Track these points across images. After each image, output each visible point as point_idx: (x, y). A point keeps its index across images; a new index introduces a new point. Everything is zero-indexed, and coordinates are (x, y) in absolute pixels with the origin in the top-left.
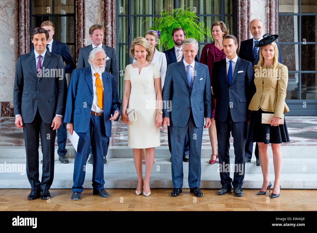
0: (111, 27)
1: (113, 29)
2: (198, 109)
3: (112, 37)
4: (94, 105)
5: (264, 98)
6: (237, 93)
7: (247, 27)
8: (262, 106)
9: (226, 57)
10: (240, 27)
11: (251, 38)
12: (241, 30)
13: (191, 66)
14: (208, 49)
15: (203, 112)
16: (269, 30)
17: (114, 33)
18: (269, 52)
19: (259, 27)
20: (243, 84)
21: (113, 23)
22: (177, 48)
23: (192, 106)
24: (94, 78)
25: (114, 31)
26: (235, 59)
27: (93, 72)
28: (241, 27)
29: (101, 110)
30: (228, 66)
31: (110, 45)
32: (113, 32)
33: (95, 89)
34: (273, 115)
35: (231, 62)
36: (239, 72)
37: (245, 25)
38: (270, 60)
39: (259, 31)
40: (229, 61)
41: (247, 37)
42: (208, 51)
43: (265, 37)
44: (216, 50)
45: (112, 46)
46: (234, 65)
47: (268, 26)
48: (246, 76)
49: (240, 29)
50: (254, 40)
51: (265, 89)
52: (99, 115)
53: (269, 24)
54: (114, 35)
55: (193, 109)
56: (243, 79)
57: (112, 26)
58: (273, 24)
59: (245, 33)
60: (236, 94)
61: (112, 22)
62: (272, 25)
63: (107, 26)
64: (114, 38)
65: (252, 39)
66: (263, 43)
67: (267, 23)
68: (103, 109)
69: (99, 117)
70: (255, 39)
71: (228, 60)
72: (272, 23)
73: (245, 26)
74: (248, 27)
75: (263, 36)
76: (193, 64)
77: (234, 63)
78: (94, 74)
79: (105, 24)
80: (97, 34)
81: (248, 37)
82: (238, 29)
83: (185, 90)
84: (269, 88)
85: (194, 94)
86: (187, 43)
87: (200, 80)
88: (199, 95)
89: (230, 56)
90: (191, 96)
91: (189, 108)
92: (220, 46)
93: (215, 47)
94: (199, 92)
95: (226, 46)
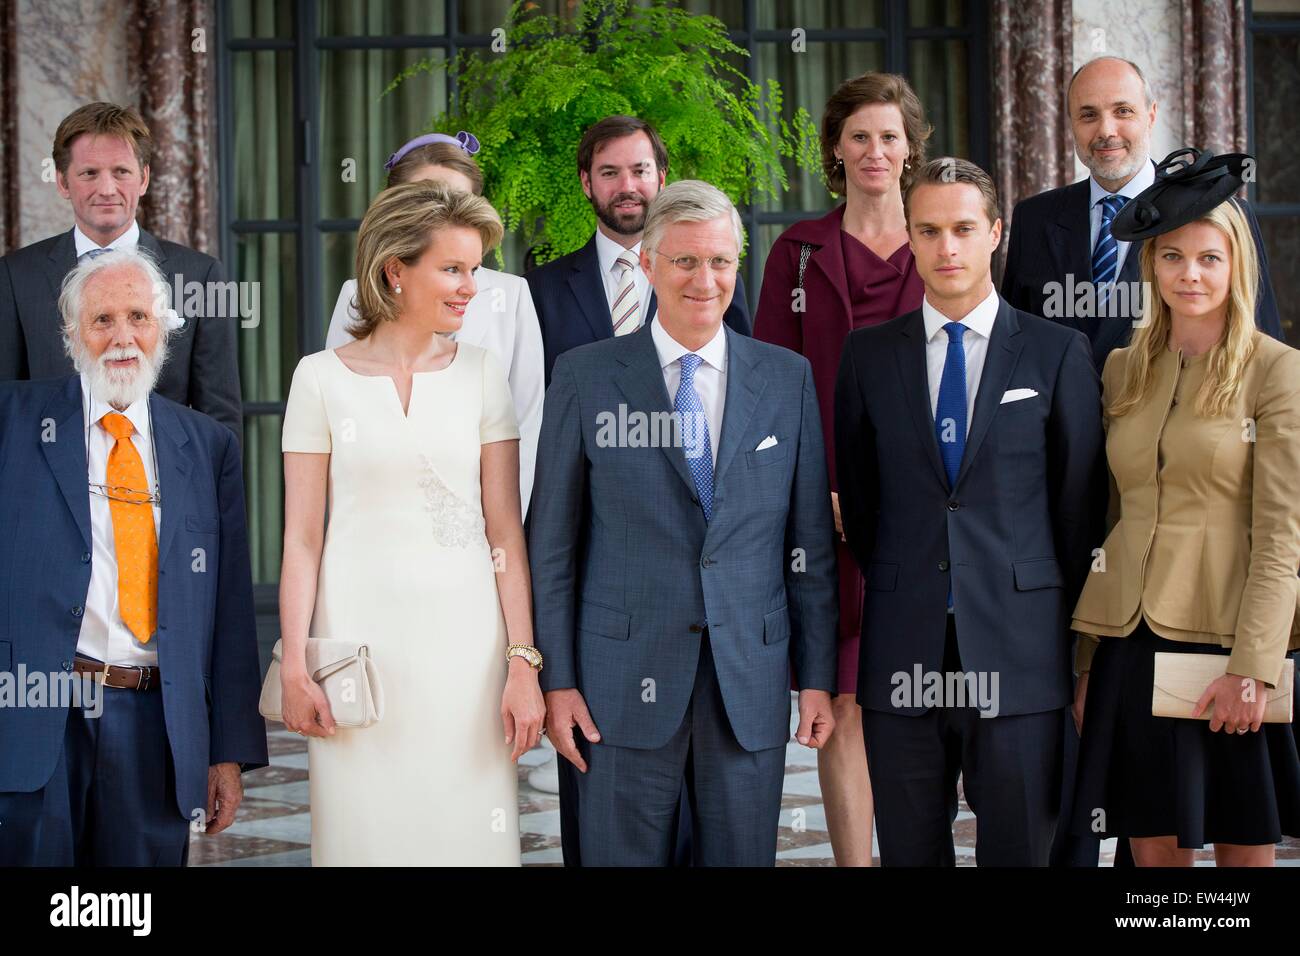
0: (184, 121)
1: (199, 129)
2: (751, 637)
3: (193, 184)
4: (95, 617)
5: (1170, 555)
6: (998, 531)
7: (1051, 109)
8: (1153, 608)
9: (926, 304)
10: (1008, 107)
11: (1078, 180)
12: (1016, 126)
13: (703, 363)
14: (805, 255)
15: (779, 651)
16: (1190, 124)
17: (205, 160)
18: (1195, 270)
19: (1121, 110)
20: (1034, 472)
21: (199, 92)
22: (609, 250)
23: (711, 618)
24: (98, 447)
25: (201, 142)
26: (984, 314)
27: (95, 408)
28: (1016, 110)
29: (141, 652)
30: (937, 357)
31: (178, 233)
32: (195, 148)
33: (100, 513)
34: (1218, 663)
35: (954, 331)
36: (1011, 396)
37: (1041, 93)
38: (1207, 317)
39: (1121, 132)
40: (946, 328)
41: (1053, 172)
42: (803, 267)
43: (1169, 171)
44: (854, 254)
45: (195, 243)
46: (975, 355)
47: (1188, 101)
48: (1054, 426)
49: (1009, 121)
50: (1097, 193)
51: (1174, 496)
52: (128, 682)
53: (1189, 89)
54: (205, 171)
55: (715, 636)
56: (1037, 442)
57: (189, 108)
58: (1219, 88)
59: (1043, 149)
60: (992, 541)
61: (189, 87)
62: (1213, 96)
63: (158, 115)
64: (201, 190)
65: (1087, 182)
66: (1155, 213)
67: (1178, 84)
68: (154, 641)
69: (128, 696)
70: (1105, 183)
71: (934, 320)
72: (1213, 84)
73: (1039, 105)
74: (1061, 105)
75: (1160, 169)
76: (715, 348)
77: (978, 336)
78: (101, 423)
79: (149, 102)
80: (92, 166)
81: (1062, 170)
82: (998, 122)
83: (668, 514)
84: (1199, 494)
85: (720, 537)
86: (684, 216)
87: (760, 447)
88: (757, 544)
89: (958, 295)
90: (706, 550)
91: (694, 628)
92: (878, 232)
93: (844, 236)
94: (754, 528)
95: (933, 231)
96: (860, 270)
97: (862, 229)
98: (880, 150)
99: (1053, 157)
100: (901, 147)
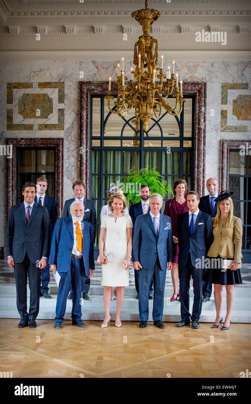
2: (163, 255)
4: (74, 249)
5: (223, 246)
6: (197, 242)
7: (202, 186)
8: (221, 253)
9: (189, 211)
10: (196, 186)
12: (197, 188)
13: (157, 218)
14: (170, 204)
16: (220, 189)
18: (226, 206)
19: (214, 184)
20: (202, 234)
21: (88, 180)
22: (143, 202)
23: (158, 252)
24: (75, 227)
26: (197, 212)
28: (197, 186)
29: (80, 254)
30: (190, 218)
33: (75, 235)
35: (193, 215)
36: (200, 224)
37: (201, 184)
40: (192, 214)
41: (202, 195)
42: (170, 205)
44: (177, 204)
46: (195, 218)
47: (220, 186)
48: (206, 228)
49: (196, 188)
50: (210, 196)
51: (223, 238)
53: (221, 184)
55: (159, 255)
56: (203, 230)
58: (225, 184)
59: (201, 191)
60: (196, 243)
64: (88, 194)
68: (82, 253)
70: (211, 195)
71: (190, 213)
72: (224, 183)
73: (200, 186)
76: (158, 216)
77: (196, 215)
78: (75, 223)
80: (77, 189)
82: (195, 188)
83: (153, 238)
84: (227, 238)
85: (159, 241)
86: (154, 197)
87: (165, 229)
88: (164, 242)
89: (193, 210)
90: (158, 243)
91: (156, 253)
92: (180, 201)
93: (176, 202)
94: (164, 240)
95: (189, 201)
96: (178, 206)
97: (178, 201)
98: (182, 190)
99: (202, 193)
100: (184, 189)
